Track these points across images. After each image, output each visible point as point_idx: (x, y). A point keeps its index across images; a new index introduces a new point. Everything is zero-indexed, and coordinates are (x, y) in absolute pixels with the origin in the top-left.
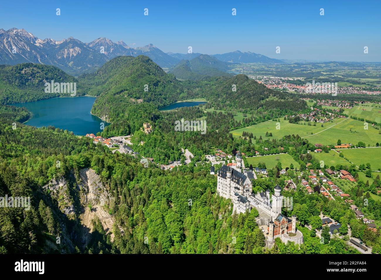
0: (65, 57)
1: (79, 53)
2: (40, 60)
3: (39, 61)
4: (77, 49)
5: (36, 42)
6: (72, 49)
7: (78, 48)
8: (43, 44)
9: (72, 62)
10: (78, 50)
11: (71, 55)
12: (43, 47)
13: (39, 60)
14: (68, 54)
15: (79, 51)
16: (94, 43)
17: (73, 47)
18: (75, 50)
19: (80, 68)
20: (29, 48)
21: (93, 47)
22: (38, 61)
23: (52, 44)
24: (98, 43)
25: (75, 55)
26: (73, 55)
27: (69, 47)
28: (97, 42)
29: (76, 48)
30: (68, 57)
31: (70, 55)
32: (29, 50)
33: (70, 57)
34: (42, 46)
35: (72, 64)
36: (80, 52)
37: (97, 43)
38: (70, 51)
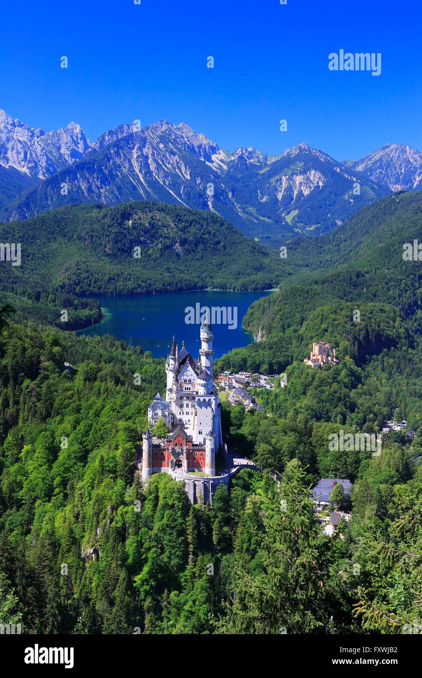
0: (280, 197)
1: (318, 187)
2: (212, 203)
3: (210, 206)
4: (315, 176)
5: (214, 157)
6: (301, 176)
7: (318, 174)
8: (228, 164)
9: (295, 213)
10: (317, 180)
11: (296, 193)
12: (229, 170)
13: (209, 203)
14: (290, 189)
15: (318, 183)
16: (370, 160)
17: (304, 172)
18: (308, 179)
19: (312, 228)
20: (188, 172)
21: (365, 171)
22: (207, 206)
23: (251, 164)
24: (381, 159)
25: (306, 192)
26: (300, 194)
27: (292, 170)
28: (377, 157)
29: (313, 172)
30: (288, 198)
31: (293, 192)
32: (188, 177)
33: (293, 199)
34: (225, 167)
35: (294, 218)
36: (321, 184)
37: (376, 162)
38: (295, 183)
